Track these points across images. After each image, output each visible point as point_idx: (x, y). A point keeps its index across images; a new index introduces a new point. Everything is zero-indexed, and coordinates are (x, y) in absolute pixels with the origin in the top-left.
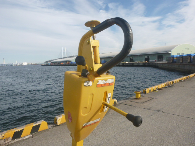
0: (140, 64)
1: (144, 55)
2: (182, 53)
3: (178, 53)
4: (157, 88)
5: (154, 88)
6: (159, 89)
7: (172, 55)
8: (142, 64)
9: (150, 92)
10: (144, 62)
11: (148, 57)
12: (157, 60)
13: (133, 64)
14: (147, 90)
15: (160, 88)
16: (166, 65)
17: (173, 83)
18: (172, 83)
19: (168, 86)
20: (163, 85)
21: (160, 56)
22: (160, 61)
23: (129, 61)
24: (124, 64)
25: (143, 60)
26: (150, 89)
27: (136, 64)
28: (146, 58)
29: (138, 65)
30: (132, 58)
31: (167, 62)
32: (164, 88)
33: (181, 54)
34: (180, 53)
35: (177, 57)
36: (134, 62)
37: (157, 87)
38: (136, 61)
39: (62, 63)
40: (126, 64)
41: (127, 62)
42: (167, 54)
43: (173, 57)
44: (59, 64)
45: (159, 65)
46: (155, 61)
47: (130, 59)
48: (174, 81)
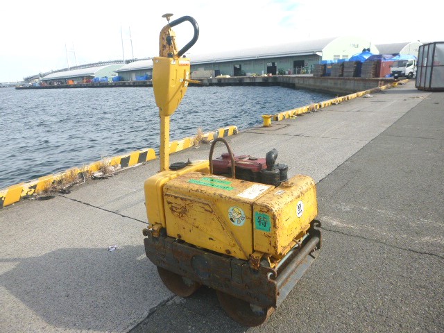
0: (258, 81)
1: (265, 59)
2: (343, 56)
3: (335, 56)
4: (294, 114)
5: (290, 112)
6: (298, 115)
7: (323, 59)
8: (261, 81)
9: (284, 118)
10: (266, 75)
11: (273, 64)
12: (292, 71)
13: (241, 80)
14: (280, 116)
15: (299, 113)
16: (311, 82)
17: (320, 106)
18: (318, 107)
19: (312, 110)
20: (304, 109)
21: (299, 62)
22: (299, 73)
23: (232, 73)
24: (223, 81)
25: (263, 72)
26: (284, 113)
27: (248, 81)
28: (269, 68)
29: (253, 84)
30: (238, 67)
31: (312, 75)
32: (306, 113)
33: (341, 58)
34: (339, 56)
35: (332, 64)
36: (245, 75)
37: (294, 111)
38: (249, 74)
39: (71, 82)
40: (226, 81)
41: (228, 76)
42: (314, 56)
43: (325, 65)
44: (63, 83)
45: (296, 81)
46: (289, 74)
47: (235, 68)
48: (323, 103)
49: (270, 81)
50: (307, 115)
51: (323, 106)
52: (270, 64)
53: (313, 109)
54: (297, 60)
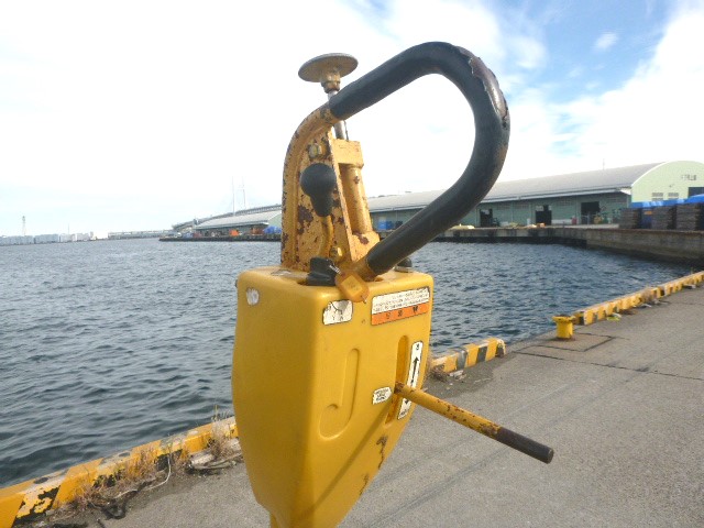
0: (520, 234)
1: (531, 200)
2: (670, 194)
3: (654, 194)
4: (615, 310)
5: (607, 307)
6: (623, 312)
7: (634, 200)
8: (525, 234)
9: (595, 319)
10: (535, 226)
11: (546, 207)
12: (579, 219)
13: (491, 233)
14: (588, 314)
15: (624, 307)
16: (616, 238)
17: (663, 293)
18: (659, 295)
19: (647, 303)
20: (631, 299)
21: (590, 204)
22: (592, 222)
23: (477, 221)
24: (462, 235)
25: (528, 220)
26: (595, 309)
27: (503, 234)
28: (538, 214)
29: (512, 239)
30: (487, 212)
31: (616, 226)
32: (637, 308)
33: (666, 198)
34: (661, 194)
35: (653, 208)
36: (498, 225)
37: (615, 303)
38: (505, 224)
39: (234, 233)
40: (468, 235)
41: (471, 227)
42: (618, 196)
43: (639, 209)
44: (223, 234)
45: (588, 236)
46: (574, 223)
47: (482, 215)
48: (666, 286)
49: (541, 235)
50: (641, 312)
51: (667, 293)
52: (540, 208)
53: (650, 299)
54: (586, 201)
